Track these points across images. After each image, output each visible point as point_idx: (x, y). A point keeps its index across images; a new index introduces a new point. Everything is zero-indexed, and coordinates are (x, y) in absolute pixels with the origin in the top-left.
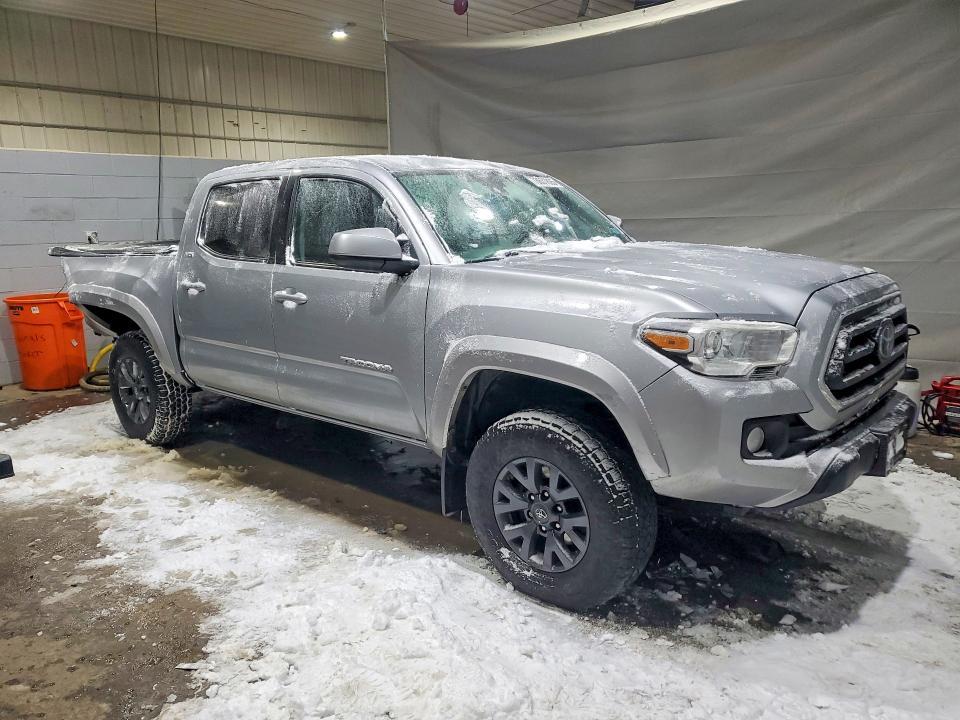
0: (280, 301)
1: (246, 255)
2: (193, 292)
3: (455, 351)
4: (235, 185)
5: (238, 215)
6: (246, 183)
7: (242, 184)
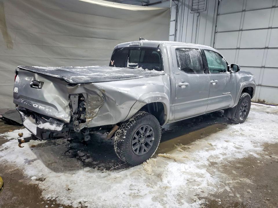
0: (211, 83)
1: (196, 72)
2: (183, 87)
3: (243, 86)
4: (184, 49)
5: (190, 60)
6: (188, 49)
7: (187, 49)
